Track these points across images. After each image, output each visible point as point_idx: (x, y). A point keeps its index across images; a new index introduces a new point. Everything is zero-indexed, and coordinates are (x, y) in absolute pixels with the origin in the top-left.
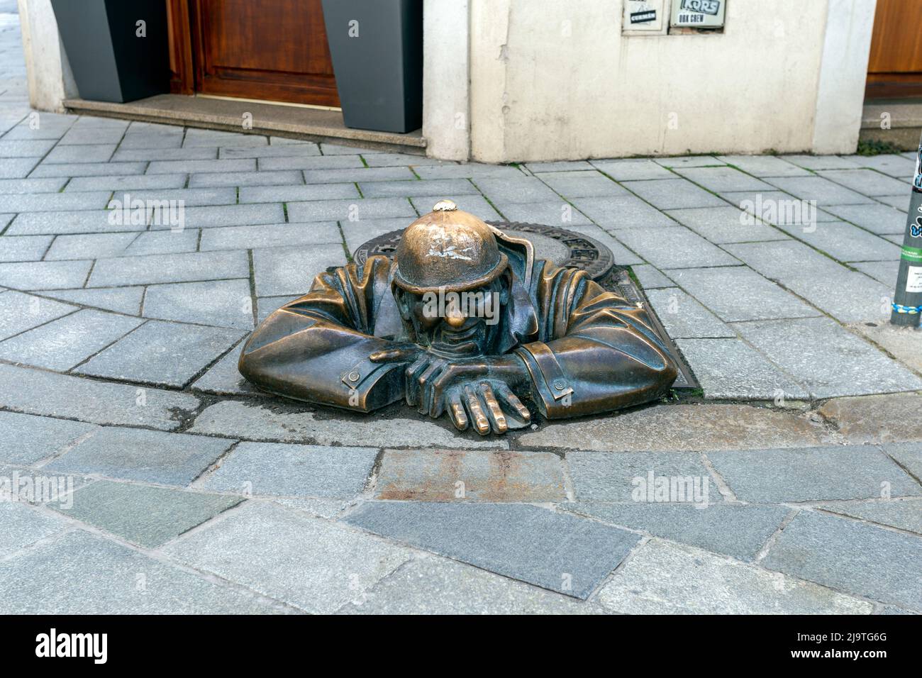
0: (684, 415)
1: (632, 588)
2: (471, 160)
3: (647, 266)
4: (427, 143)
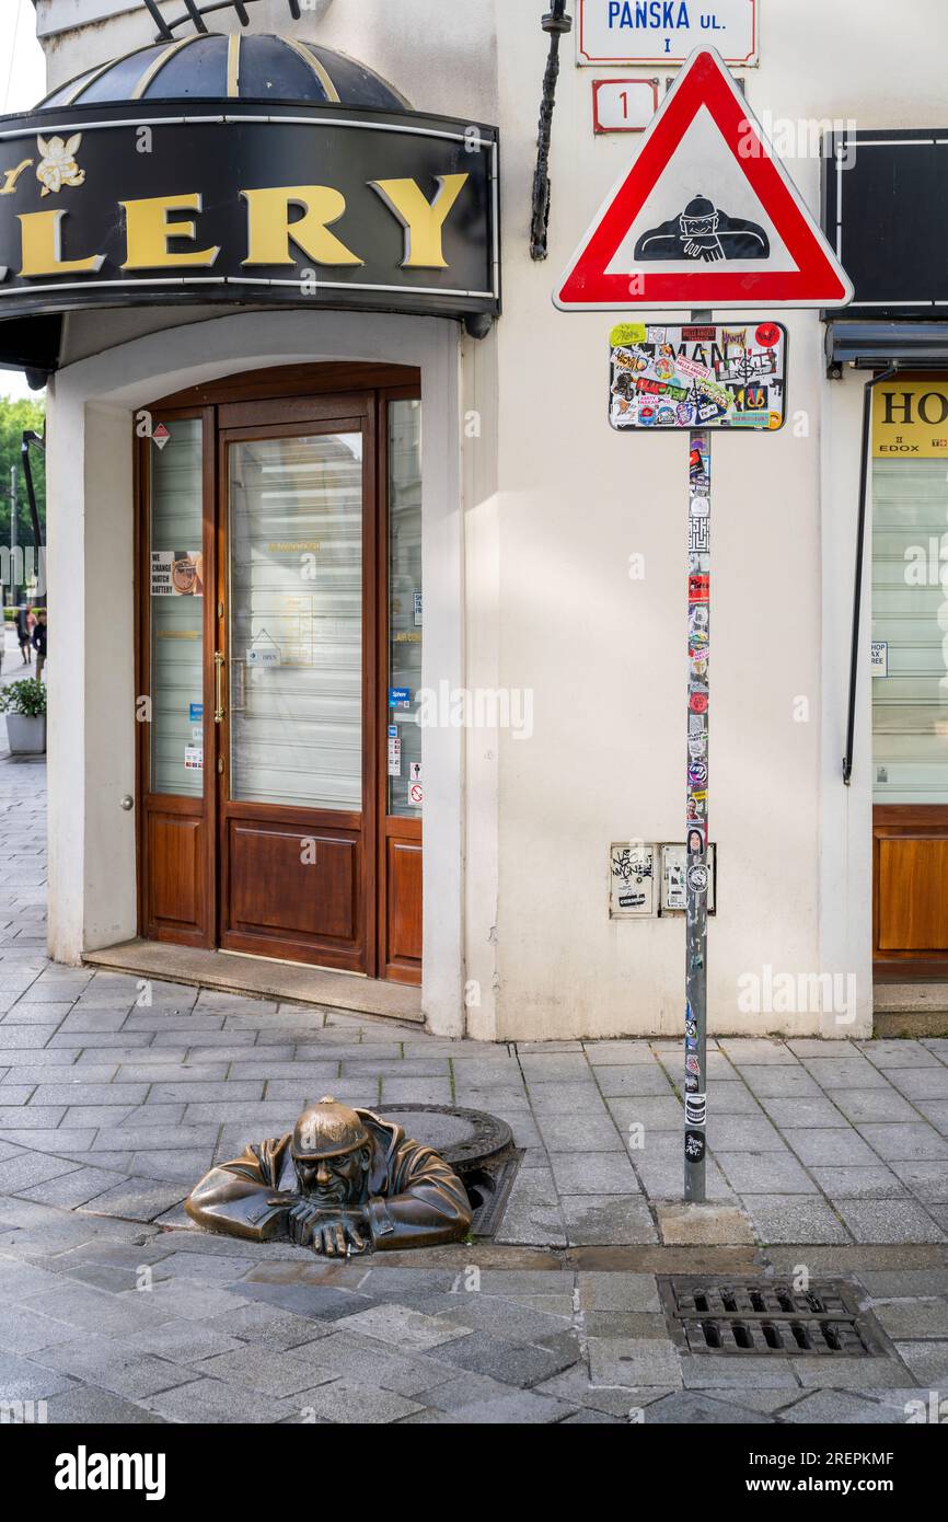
2: (463, 1037)
3: (540, 1147)
4: (427, 1016)
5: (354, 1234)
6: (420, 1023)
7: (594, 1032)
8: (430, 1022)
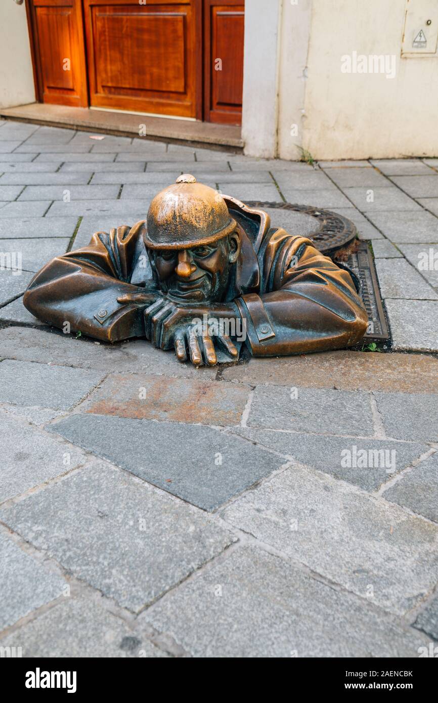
0: (370, 360)
1: (257, 507)
2: (277, 157)
3: (385, 240)
4: (245, 143)
8: (247, 147)
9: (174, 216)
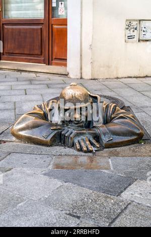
0: (147, 147)
1: (131, 193)
2: (81, 78)
3: (135, 106)
5: (94, 141)
6: (66, 75)
7: (120, 76)
8: (70, 74)
9: (73, 97)
